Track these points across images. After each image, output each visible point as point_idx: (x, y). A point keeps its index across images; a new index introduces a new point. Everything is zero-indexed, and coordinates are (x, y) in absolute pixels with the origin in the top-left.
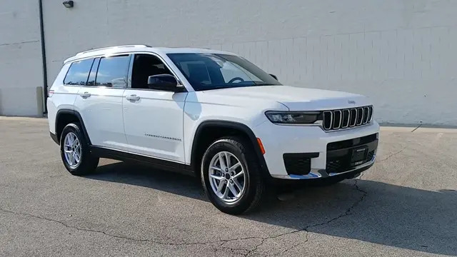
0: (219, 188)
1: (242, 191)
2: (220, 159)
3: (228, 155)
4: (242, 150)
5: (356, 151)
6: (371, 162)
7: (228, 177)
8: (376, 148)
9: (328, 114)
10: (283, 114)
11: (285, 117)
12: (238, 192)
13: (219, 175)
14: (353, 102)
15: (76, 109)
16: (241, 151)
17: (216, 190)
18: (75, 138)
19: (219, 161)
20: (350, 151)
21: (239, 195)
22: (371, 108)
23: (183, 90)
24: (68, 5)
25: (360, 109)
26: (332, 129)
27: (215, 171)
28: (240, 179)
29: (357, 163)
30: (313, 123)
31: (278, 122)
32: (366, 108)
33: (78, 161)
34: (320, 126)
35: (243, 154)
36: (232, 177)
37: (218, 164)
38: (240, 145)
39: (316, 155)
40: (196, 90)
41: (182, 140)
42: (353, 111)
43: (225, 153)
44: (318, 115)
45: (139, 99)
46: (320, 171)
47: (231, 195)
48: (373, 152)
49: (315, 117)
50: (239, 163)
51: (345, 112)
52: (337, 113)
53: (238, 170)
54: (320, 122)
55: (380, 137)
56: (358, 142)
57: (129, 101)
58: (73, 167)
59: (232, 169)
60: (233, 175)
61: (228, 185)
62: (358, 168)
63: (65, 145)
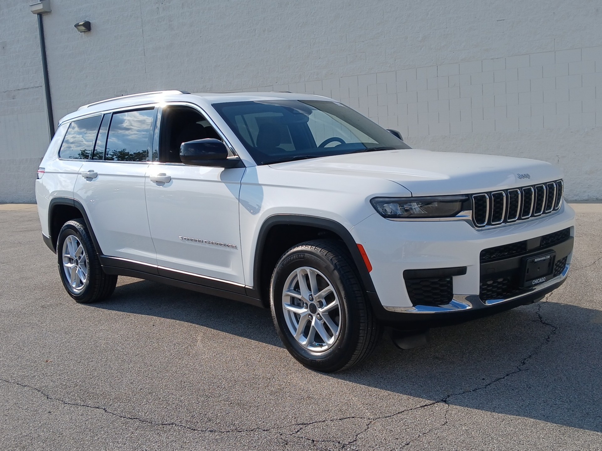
0: (300, 327)
1: (336, 333)
2: (300, 279)
3: (313, 272)
4: (335, 266)
5: (533, 261)
6: (561, 277)
7: (313, 309)
8: (570, 252)
9: (480, 199)
10: (401, 202)
11: (406, 207)
12: (331, 335)
13: (299, 306)
14: (527, 176)
15: (77, 199)
16: (332, 267)
17: (295, 329)
18: (78, 244)
19: (297, 283)
20: (522, 262)
21: (332, 341)
22: (559, 184)
23: (238, 164)
24: (83, 28)
25: (539, 189)
26: (489, 224)
27: (293, 299)
28: (333, 314)
29: (536, 281)
30: (454, 215)
31: (394, 216)
32: (550, 186)
33: (84, 281)
34: (467, 221)
35: (336, 272)
36: (320, 310)
37: (297, 288)
38: (331, 256)
39: (462, 271)
40: (259, 164)
41: (239, 247)
42: (527, 192)
43: (308, 269)
44: (463, 201)
45: (169, 179)
46: (470, 298)
47: (318, 340)
48: (565, 259)
49: (458, 205)
50: (331, 288)
51: (512, 194)
52: (497, 197)
53: (329, 298)
54: (468, 214)
55: (575, 234)
56: (538, 244)
57: (155, 184)
58: (77, 290)
59: (319, 297)
60: (321, 306)
61: (313, 323)
62: (538, 288)
63: (64, 255)
